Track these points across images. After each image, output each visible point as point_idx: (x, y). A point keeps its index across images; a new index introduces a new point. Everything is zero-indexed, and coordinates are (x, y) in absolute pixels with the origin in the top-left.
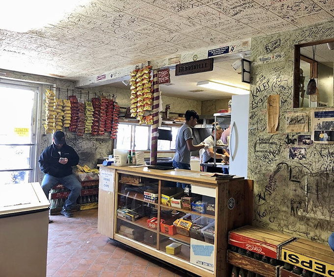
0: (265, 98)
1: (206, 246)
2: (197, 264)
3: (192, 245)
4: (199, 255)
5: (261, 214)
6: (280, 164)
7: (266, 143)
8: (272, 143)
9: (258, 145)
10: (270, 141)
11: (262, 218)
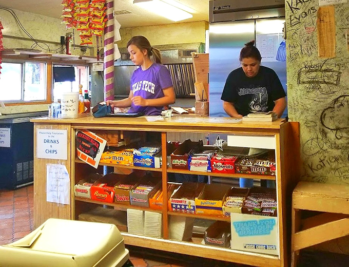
0: (312, 11)
1: (260, 221)
2: (245, 249)
3: (234, 223)
4: (248, 235)
5: (314, 167)
6: (341, 97)
7: (316, 71)
8: (326, 71)
9: (303, 75)
10: (323, 68)
11: (315, 172)
